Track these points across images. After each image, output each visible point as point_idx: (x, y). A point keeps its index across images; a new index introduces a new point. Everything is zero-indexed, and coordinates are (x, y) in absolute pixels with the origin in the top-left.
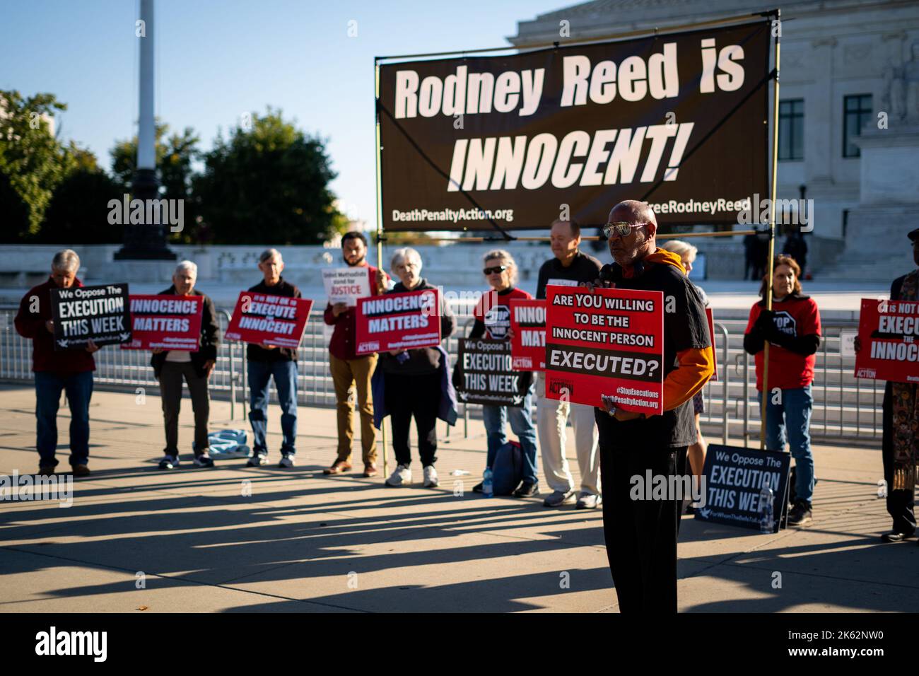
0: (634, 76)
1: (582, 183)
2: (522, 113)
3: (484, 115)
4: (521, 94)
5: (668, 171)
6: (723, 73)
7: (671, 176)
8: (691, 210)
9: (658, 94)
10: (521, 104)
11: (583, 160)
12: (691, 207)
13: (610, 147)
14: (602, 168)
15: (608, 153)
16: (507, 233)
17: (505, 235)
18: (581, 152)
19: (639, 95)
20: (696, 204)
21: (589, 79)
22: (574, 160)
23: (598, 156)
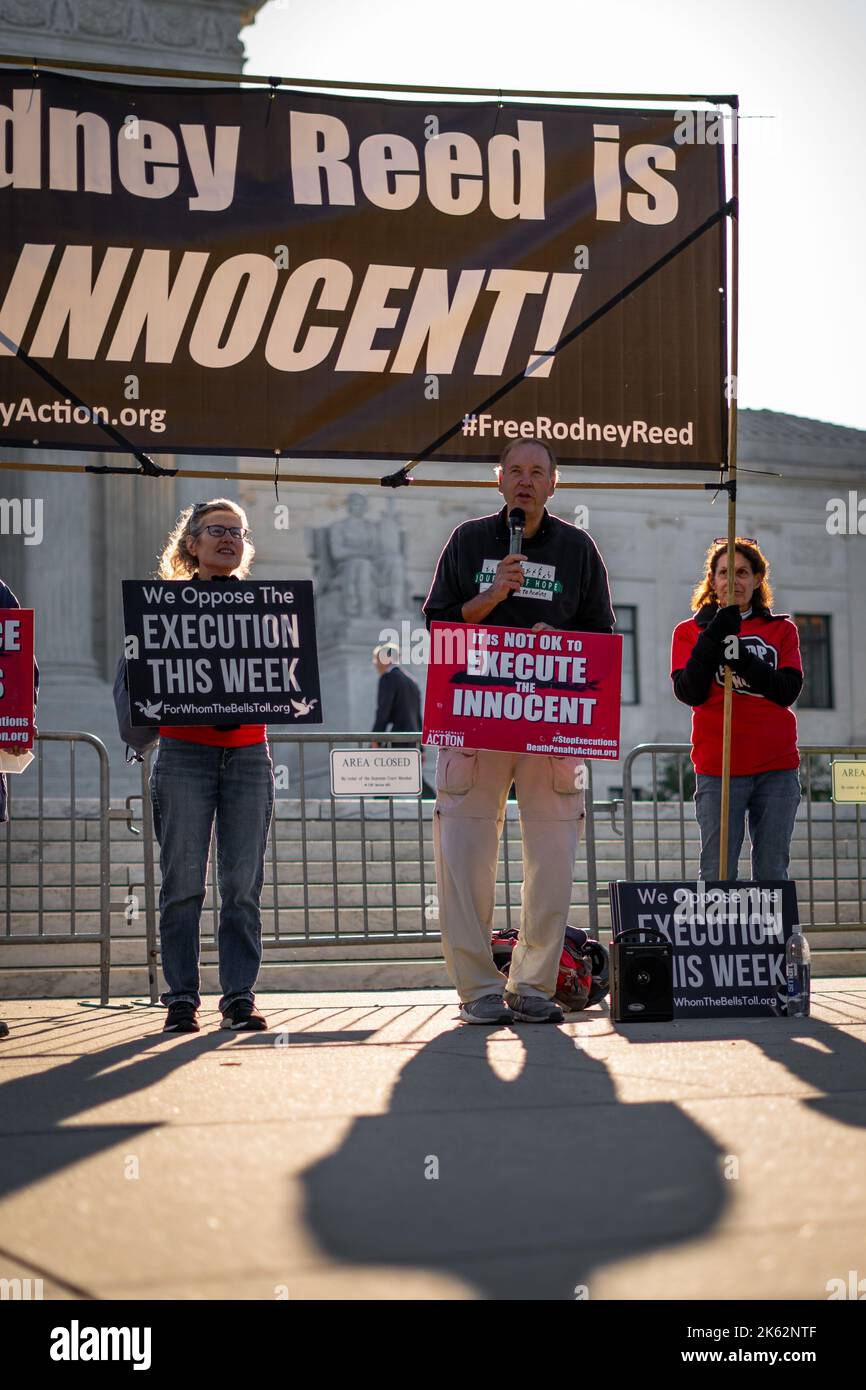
0: (458, 167)
1: (341, 366)
2: (197, 204)
3: (96, 197)
4: (184, 166)
5: (533, 359)
6: (640, 190)
7: (541, 369)
8: (581, 436)
9: (503, 208)
11: (340, 320)
12: (581, 430)
14: (387, 339)
15: (396, 312)
16: (151, 458)
17: (145, 461)
18: (333, 300)
19: (467, 204)
20: (590, 428)
21: (353, 161)
22: (314, 316)
23: (373, 314)
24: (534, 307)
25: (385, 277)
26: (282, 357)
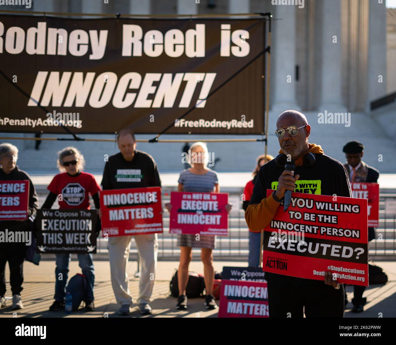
0: (176, 41)
1: (137, 105)
2: (92, 57)
3: (61, 56)
4: (90, 45)
5: (198, 101)
6: (235, 45)
7: (201, 104)
9: (191, 54)
10: (90, 52)
11: (137, 91)
13: (156, 84)
14: (151, 97)
15: (155, 88)
16: (77, 136)
17: (75, 136)
18: (135, 85)
19: (178, 53)
21: (142, 40)
22: (129, 90)
23: (148, 89)
24: (200, 85)
25: (151, 77)
26: (118, 104)
